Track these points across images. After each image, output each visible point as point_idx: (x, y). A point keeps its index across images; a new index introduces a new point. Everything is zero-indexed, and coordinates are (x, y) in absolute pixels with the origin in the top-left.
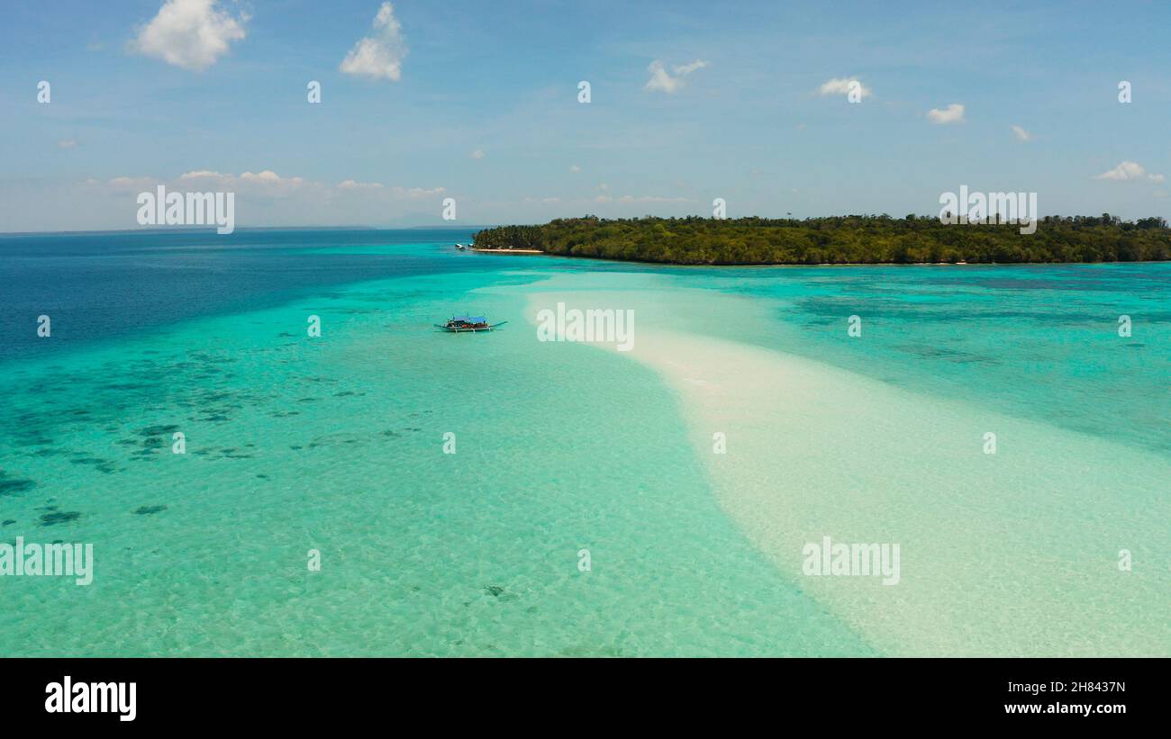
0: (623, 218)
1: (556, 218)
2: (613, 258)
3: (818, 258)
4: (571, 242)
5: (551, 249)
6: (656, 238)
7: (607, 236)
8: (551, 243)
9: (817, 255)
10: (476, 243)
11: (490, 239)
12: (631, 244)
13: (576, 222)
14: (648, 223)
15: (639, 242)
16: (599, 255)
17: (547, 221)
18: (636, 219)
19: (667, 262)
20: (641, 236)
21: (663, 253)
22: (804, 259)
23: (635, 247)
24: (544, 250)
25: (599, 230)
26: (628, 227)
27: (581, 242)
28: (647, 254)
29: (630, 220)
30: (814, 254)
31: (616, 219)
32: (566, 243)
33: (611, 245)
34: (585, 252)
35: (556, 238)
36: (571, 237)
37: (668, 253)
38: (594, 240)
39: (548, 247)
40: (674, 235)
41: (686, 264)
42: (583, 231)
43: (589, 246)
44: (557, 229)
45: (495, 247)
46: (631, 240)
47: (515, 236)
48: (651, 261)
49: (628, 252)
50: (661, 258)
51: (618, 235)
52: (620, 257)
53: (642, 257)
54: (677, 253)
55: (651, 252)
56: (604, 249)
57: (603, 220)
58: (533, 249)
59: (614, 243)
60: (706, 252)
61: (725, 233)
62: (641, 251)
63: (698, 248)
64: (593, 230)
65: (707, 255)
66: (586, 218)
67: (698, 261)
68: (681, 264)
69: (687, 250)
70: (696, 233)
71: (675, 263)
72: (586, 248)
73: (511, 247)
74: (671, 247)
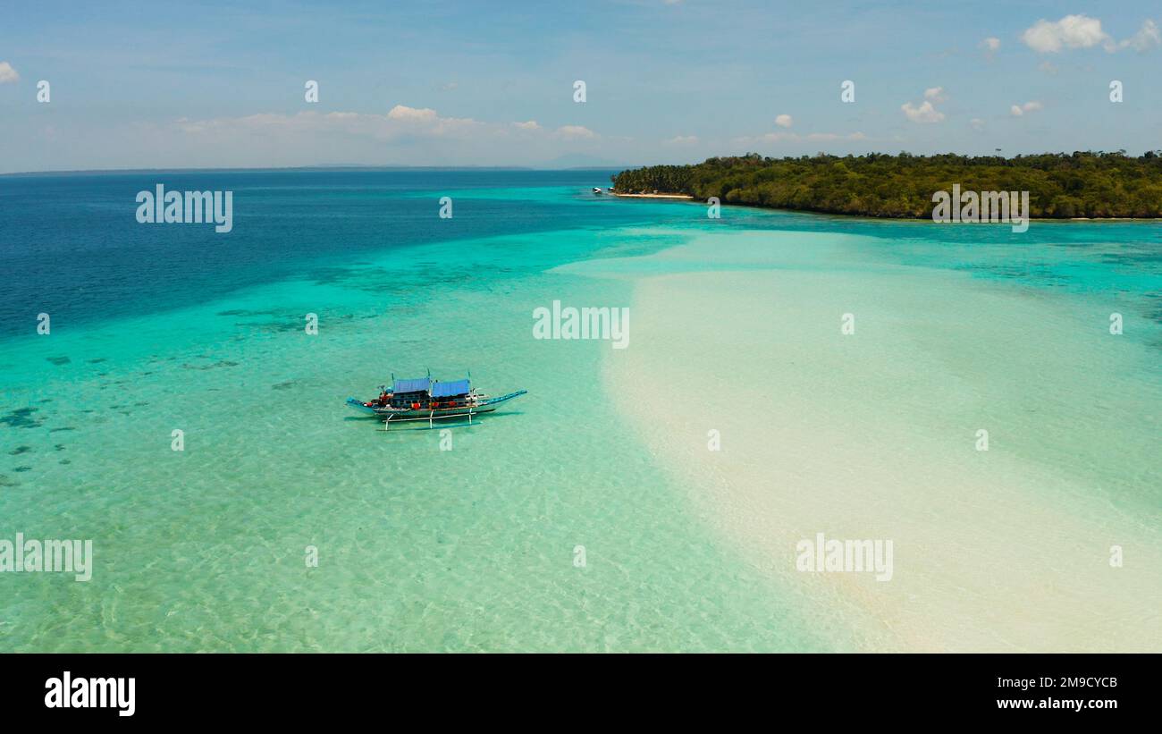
0: (791, 156)
1: (712, 156)
2: (780, 207)
3: (1071, 209)
4: (726, 185)
5: (702, 194)
6: (838, 181)
7: (772, 177)
8: (702, 187)
9: (1070, 205)
10: (616, 186)
11: (631, 181)
12: (805, 188)
13: (735, 161)
14: (824, 162)
15: (815, 186)
16: (761, 202)
17: (702, 161)
18: (805, 158)
19: (854, 213)
20: (816, 178)
21: (848, 202)
22: (1050, 211)
23: (808, 192)
24: (694, 196)
25: (762, 170)
26: (798, 167)
27: (739, 186)
28: (826, 203)
29: (798, 159)
30: (1066, 203)
31: (782, 158)
32: (720, 187)
33: (778, 190)
34: (743, 199)
35: (708, 181)
36: (727, 180)
37: (856, 202)
38: (756, 183)
39: (698, 192)
40: (862, 176)
41: (881, 217)
42: (741, 172)
43: (749, 191)
44: (712, 169)
45: (637, 192)
46: (804, 183)
47: (661, 179)
48: (832, 211)
49: (799, 199)
50: (846, 208)
51: (787, 176)
52: (789, 206)
53: (819, 206)
54: (869, 201)
55: (832, 201)
56: (768, 195)
57: (767, 158)
58: (682, 194)
59: (780, 187)
60: (911, 201)
61: (932, 174)
62: (817, 198)
63: (898, 195)
64: (755, 170)
65: (913, 205)
66: (747, 157)
67: (898, 213)
68: (873, 216)
69: (883, 197)
70: (891, 173)
71: (866, 215)
72: (747, 192)
73: (655, 191)
74: (860, 194)
